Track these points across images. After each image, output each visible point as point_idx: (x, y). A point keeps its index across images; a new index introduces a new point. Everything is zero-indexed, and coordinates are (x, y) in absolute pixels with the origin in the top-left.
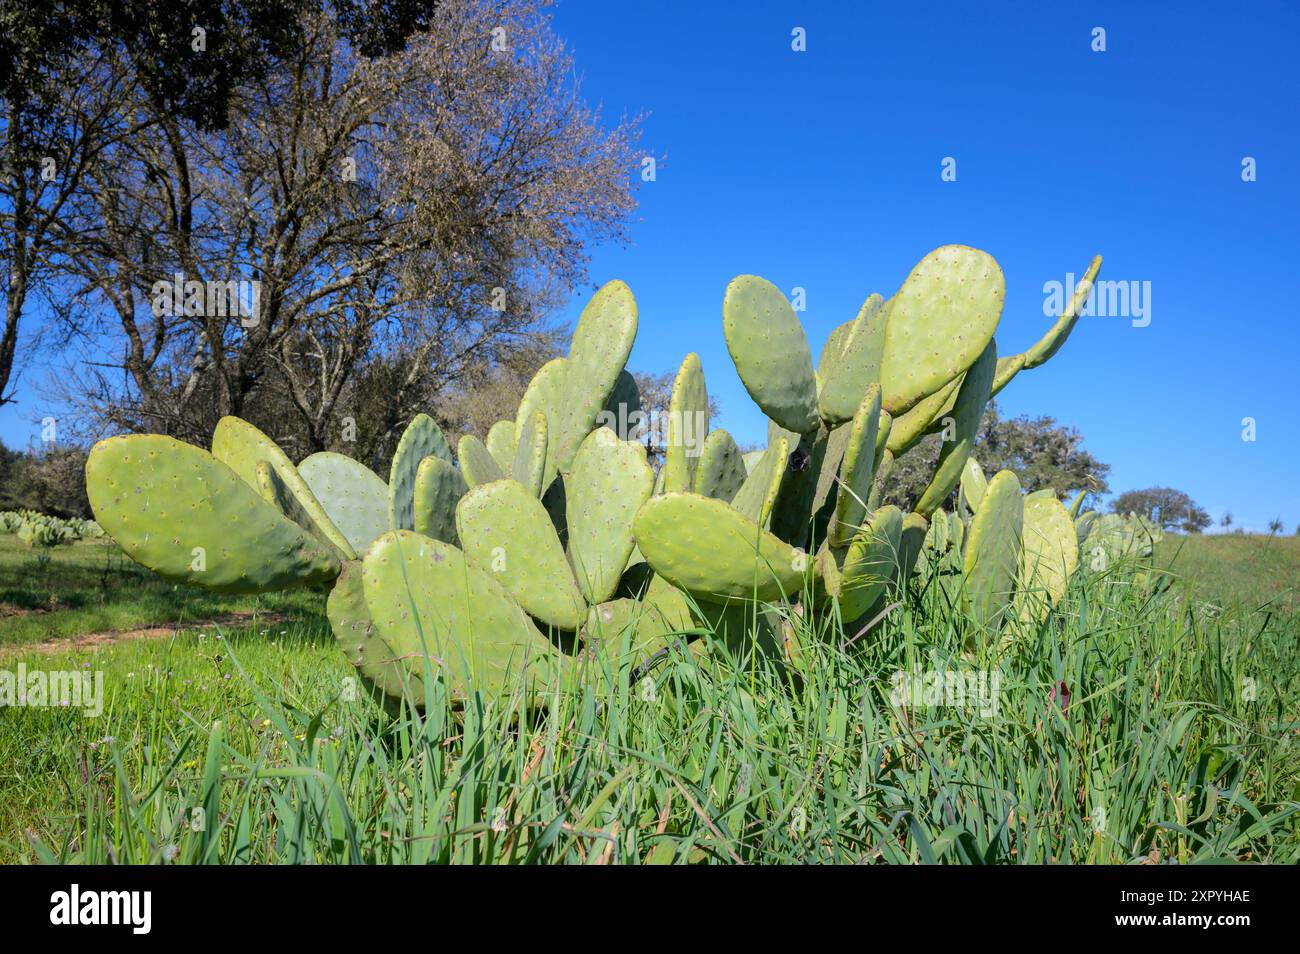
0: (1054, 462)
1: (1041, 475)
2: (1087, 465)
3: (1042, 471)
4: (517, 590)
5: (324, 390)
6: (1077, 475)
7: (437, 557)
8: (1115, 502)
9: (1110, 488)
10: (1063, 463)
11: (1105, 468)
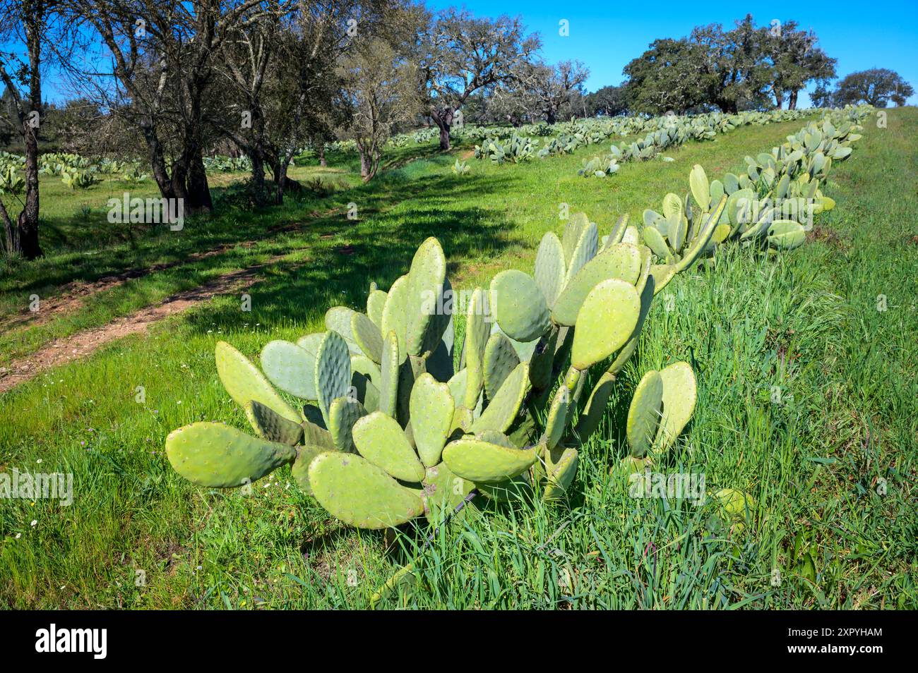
0: (794, 60)
1: (784, 72)
2: (819, 60)
3: (785, 68)
4: (387, 468)
5: (254, 67)
6: (811, 69)
7: (345, 463)
8: (841, 83)
9: (837, 74)
10: (801, 59)
11: (833, 61)
